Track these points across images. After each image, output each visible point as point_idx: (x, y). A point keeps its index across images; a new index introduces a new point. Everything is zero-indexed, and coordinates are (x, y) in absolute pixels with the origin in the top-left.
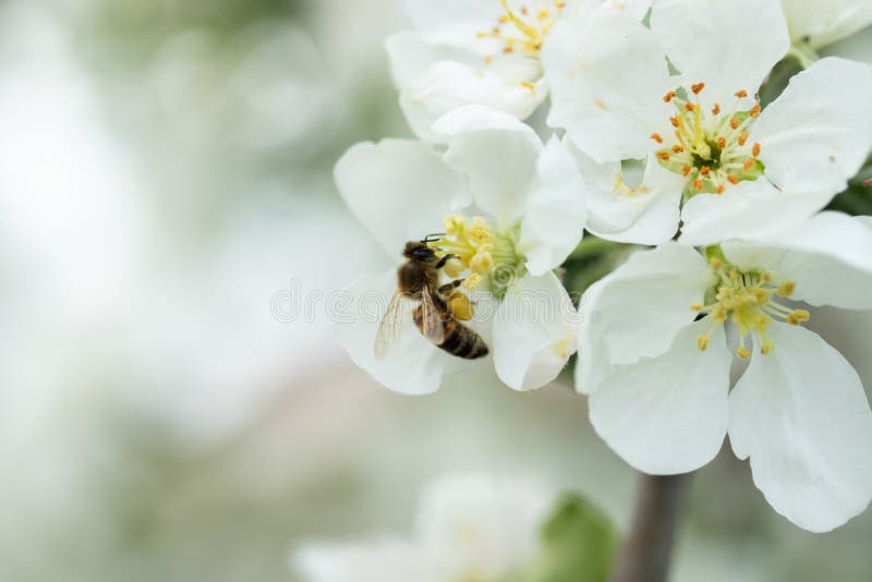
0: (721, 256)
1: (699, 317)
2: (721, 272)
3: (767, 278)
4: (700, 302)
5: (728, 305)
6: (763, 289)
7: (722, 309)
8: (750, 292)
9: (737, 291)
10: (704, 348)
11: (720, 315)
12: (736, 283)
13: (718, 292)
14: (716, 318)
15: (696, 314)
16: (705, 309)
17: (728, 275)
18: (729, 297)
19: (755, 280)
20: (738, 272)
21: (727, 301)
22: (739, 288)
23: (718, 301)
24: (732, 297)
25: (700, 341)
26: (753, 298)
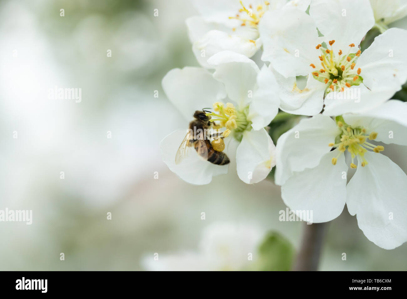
0: (343, 121)
1: (333, 149)
2: (343, 128)
3: (364, 131)
4: (333, 142)
5: (346, 143)
6: (362, 136)
7: (343, 146)
8: (356, 138)
10: (335, 164)
11: (343, 148)
12: (350, 133)
13: (341, 138)
14: (340, 150)
15: (331, 148)
16: (335, 146)
17: (346, 129)
19: (358, 132)
20: (351, 128)
21: (346, 141)
22: (351, 136)
23: (341, 142)
24: (348, 140)
25: (333, 160)
26: (358, 140)
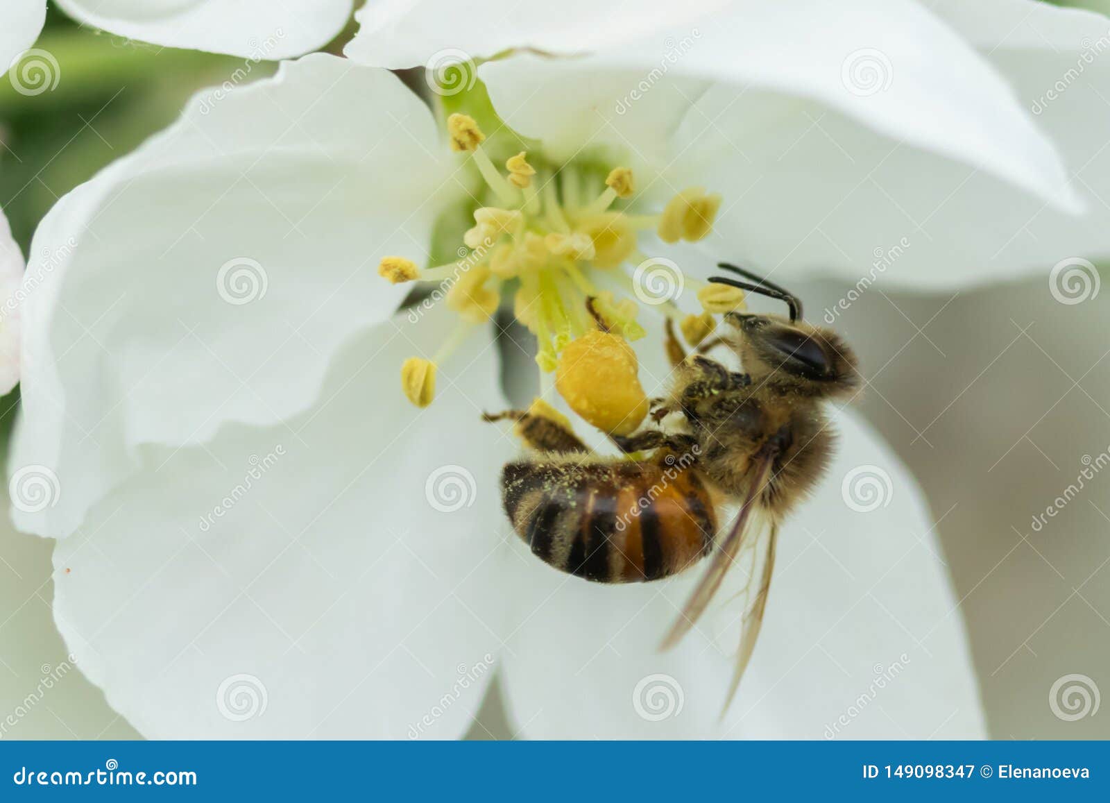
0: (485, 112)
1: (414, 299)
2: (481, 157)
3: (622, 184)
4: (415, 255)
5: (502, 262)
6: (617, 217)
7: (484, 278)
8: (573, 225)
9: (535, 221)
10: (424, 399)
11: (478, 294)
12: (531, 196)
13: (472, 223)
14: (466, 303)
15: (406, 288)
16: (428, 276)
17: (500, 166)
18: (508, 238)
19: (593, 186)
20: (537, 160)
21: (501, 249)
22: (542, 212)
23: (471, 250)
24: (515, 239)
25: (409, 378)
26: (582, 244)
